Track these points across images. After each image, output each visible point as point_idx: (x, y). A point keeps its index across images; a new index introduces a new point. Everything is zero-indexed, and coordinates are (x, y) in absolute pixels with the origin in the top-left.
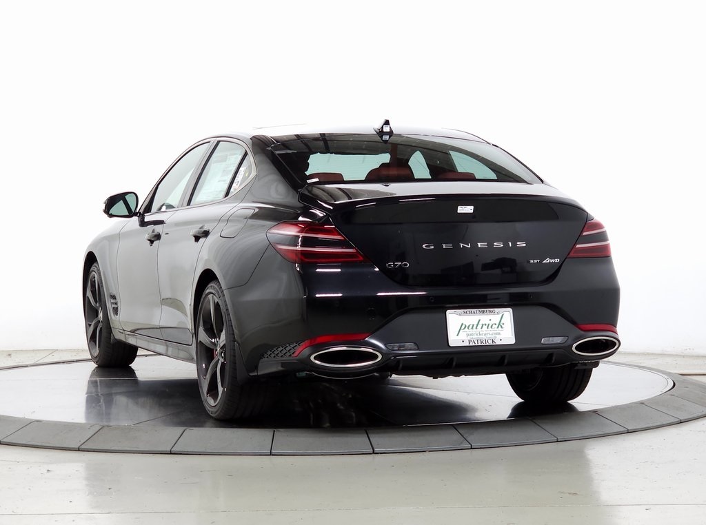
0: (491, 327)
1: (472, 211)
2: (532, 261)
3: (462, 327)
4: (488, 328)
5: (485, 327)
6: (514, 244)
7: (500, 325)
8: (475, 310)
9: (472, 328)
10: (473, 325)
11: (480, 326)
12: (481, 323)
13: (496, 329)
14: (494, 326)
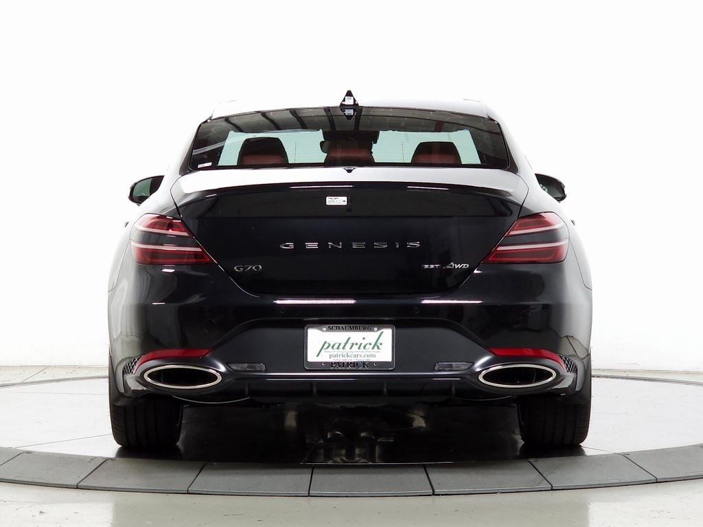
0: (364, 347)
1: (345, 203)
2: (426, 266)
3: (325, 346)
4: (359, 348)
5: (355, 347)
6: (403, 245)
7: (376, 345)
8: (344, 326)
9: (338, 348)
10: (340, 344)
11: (349, 346)
12: (350, 342)
13: (370, 350)
14: (368, 346)
